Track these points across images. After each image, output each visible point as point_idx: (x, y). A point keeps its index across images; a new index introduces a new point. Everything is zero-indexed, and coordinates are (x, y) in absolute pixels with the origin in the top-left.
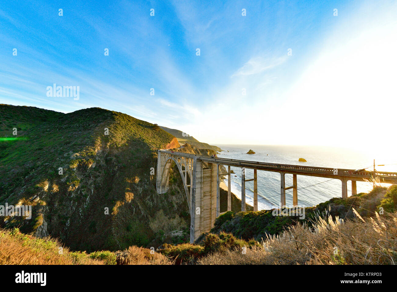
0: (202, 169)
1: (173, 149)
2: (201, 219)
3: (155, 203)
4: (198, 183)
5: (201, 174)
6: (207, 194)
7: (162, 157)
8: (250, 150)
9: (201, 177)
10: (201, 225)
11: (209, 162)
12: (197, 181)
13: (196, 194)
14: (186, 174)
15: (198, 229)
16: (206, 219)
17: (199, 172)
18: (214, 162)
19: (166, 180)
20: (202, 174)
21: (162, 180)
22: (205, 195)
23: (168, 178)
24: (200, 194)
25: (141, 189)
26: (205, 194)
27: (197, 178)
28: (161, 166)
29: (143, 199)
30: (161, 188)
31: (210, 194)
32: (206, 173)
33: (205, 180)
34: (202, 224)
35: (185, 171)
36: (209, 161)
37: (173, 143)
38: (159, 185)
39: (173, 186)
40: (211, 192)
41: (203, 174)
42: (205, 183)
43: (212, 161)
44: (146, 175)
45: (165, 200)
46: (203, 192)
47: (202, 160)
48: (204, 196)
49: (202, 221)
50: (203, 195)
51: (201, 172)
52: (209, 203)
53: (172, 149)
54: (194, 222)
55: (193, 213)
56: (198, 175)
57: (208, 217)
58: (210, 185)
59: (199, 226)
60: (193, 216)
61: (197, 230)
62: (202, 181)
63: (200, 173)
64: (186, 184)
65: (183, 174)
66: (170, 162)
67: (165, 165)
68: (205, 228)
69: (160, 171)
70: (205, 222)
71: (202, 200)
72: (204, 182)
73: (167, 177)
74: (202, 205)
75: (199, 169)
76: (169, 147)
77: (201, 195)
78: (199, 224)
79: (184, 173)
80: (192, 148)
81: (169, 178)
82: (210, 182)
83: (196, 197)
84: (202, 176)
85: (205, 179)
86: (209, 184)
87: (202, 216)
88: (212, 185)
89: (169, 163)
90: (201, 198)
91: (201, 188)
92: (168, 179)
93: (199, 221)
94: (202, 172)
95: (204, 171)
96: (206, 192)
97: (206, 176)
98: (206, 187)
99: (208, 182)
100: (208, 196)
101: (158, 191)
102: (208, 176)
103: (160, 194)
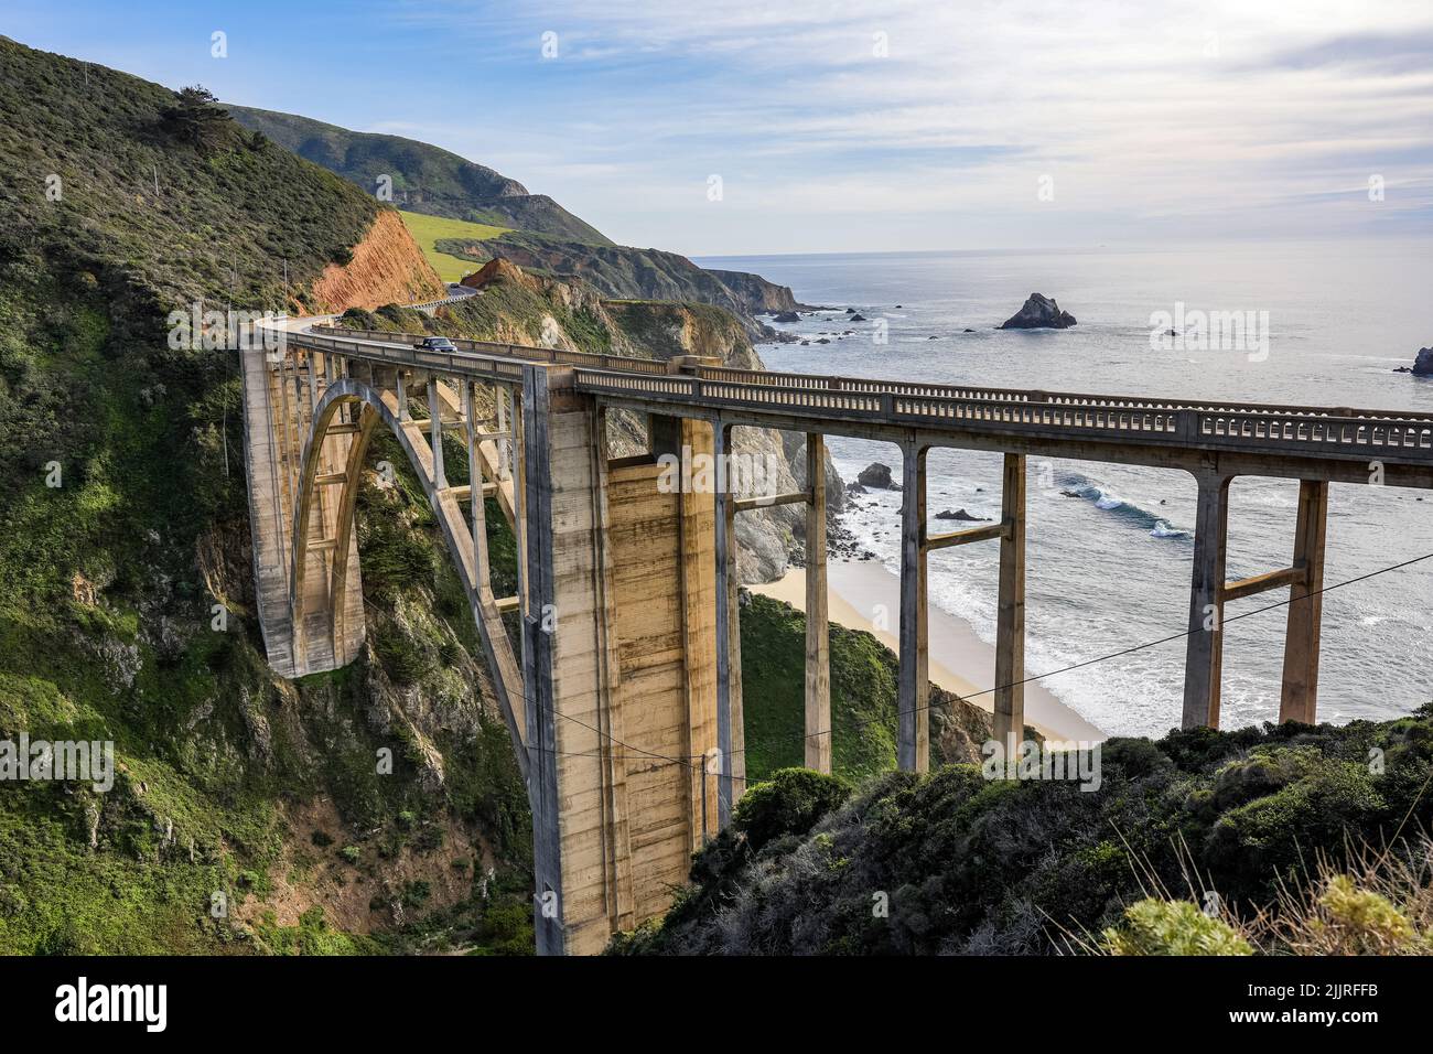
0: (603, 467)
1: (380, 311)
2: (612, 841)
3: (267, 745)
4: (573, 576)
5: (595, 506)
6: (646, 660)
7: (278, 383)
8: (1036, 299)
9: (595, 536)
10: (613, 879)
11: (651, 410)
12: (562, 565)
13: (561, 664)
14: (479, 511)
15: (595, 908)
16: (651, 835)
17: (574, 491)
18: (687, 406)
19: (340, 567)
20: (604, 502)
21: (297, 571)
22: (634, 662)
23: (353, 547)
24: (590, 661)
25: (134, 649)
26: (637, 654)
27: (562, 544)
28: (279, 458)
29: (161, 729)
30: (298, 632)
31: (673, 655)
32: (634, 500)
33: (627, 551)
34: (619, 875)
35: (478, 488)
36: (647, 403)
37: (370, 259)
38: (281, 612)
39: (401, 611)
40: (680, 637)
41: (613, 503)
42: (631, 573)
43: (674, 401)
44: (156, 536)
45: (347, 723)
46: (612, 643)
47: (593, 397)
48: (628, 674)
49: (618, 852)
50: (614, 667)
51: (593, 490)
52: (666, 716)
53: (370, 310)
54: (558, 866)
55: (549, 797)
56: (570, 520)
57: (661, 824)
58: (672, 590)
59: (596, 891)
60: (549, 823)
61: (579, 918)
62: (608, 562)
63: (583, 499)
64: (487, 596)
65: (459, 517)
66: (348, 420)
67: (313, 451)
68: (646, 899)
69: (275, 497)
70: (640, 856)
71: (614, 700)
72: (618, 567)
73: (340, 546)
74: (613, 743)
75: (568, 471)
76: (339, 297)
77: (601, 670)
78: (596, 873)
79: (466, 508)
80: (548, 294)
81: (362, 552)
82: (673, 563)
83: (562, 685)
84: (605, 523)
85: (632, 548)
86: (662, 581)
87: (617, 819)
88: (691, 587)
89: (343, 429)
90: (603, 691)
91: (600, 616)
92: (353, 560)
93: (597, 851)
94: (603, 493)
95: (621, 483)
96: (644, 642)
97: (635, 525)
98: (641, 605)
99: (650, 568)
100: (656, 670)
101: (276, 658)
102: (655, 523)
103: (293, 677)
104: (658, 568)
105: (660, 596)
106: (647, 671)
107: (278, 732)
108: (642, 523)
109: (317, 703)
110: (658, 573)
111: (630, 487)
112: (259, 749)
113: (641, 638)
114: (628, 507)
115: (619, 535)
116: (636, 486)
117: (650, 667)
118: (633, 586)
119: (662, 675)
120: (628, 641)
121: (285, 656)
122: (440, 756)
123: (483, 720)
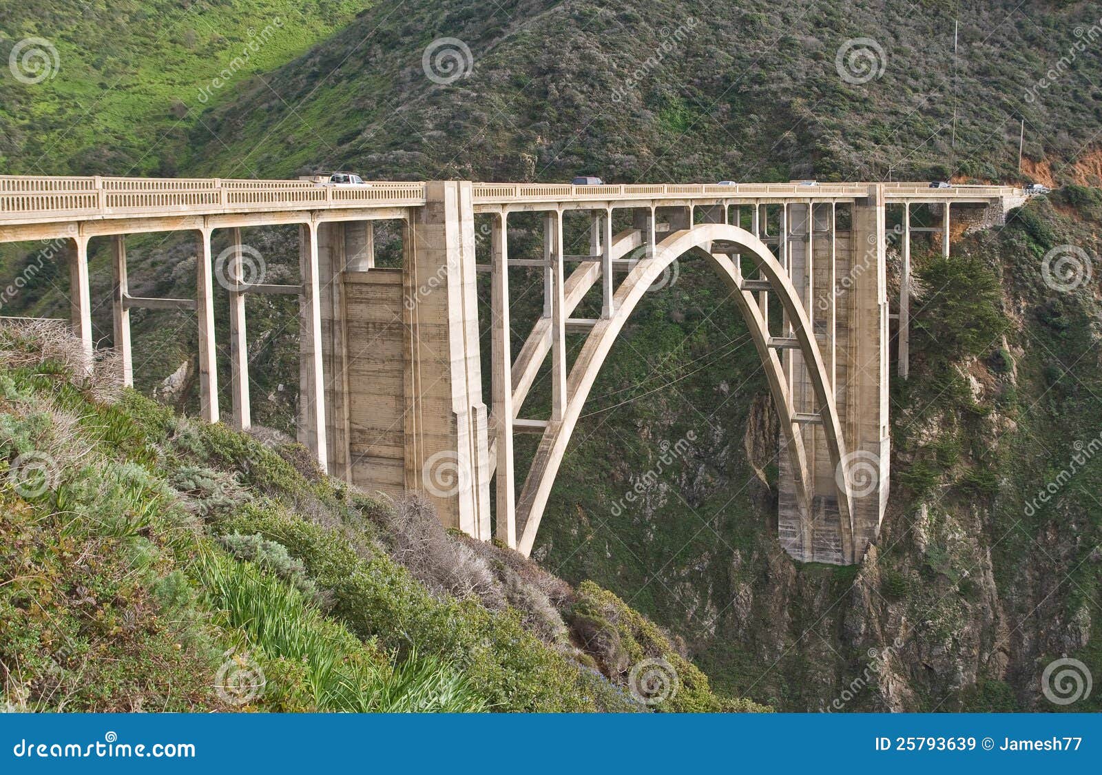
26: (369, 442)
31: (396, 452)
33: (360, 346)
40: (401, 437)
42: (364, 366)
58: (394, 391)
82: (397, 366)
85: (365, 344)
95: (357, 284)
96: (375, 433)
97: (368, 323)
98: (372, 398)
99: (380, 366)
100: (385, 462)
101: (785, 534)
102: (386, 327)
103: (798, 558)
104: (387, 368)
105: (389, 394)
106: (378, 460)
107: (758, 608)
108: (374, 323)
109: (807, 592)
110: (387, 372)
111: (364, 289)
112: (735, 617)
113: (373, 429)
114: (362, 306)
115: (355, 330)
116: (369, 290)
117: (377, 457)
118: (364, 379)
119: (390, 468)
120: (361, 427)
121: (794, 535)
122: (909, 692)
123: (982, 673)
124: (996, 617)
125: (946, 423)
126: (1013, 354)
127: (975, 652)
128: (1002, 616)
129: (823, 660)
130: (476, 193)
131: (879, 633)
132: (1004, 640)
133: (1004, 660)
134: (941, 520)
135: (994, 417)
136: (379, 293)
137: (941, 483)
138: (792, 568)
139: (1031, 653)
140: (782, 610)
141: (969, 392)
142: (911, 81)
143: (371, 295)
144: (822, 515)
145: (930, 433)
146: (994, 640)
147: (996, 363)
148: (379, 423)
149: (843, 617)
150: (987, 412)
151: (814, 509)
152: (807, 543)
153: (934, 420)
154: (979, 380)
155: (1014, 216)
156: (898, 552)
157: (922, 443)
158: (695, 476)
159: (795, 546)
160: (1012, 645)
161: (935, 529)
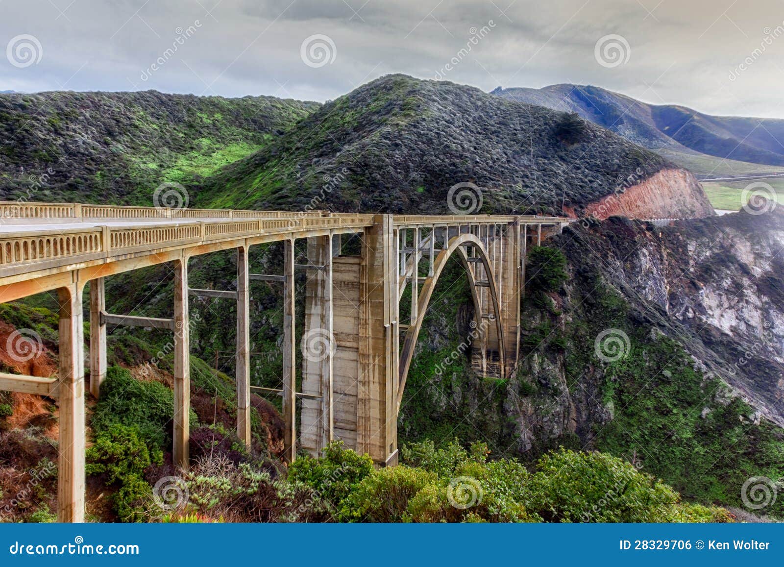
95: (336, 263)
100: (348, 349)
101: (475, 365)
103: (481, 376)
108: (344, 282)
111: (340, 265)
116: (342, 266)
118: (338, 309)
120: (336, 332)
121: (478, 366)
122: (533, 438)
123: (565, 429)
124: (570, 404)
125: (542, 318)
126: (569, 289)
127: (561, 420)
128: (572, 404)
129: (494, 422)
130: (395, 220)
131: (519, 410)
132: (574, 415)
133: (575, 424)
134: (543, 361)
135: (562, 316)
136: (348, 268)
137: (542, 345)
138: (478, 380)
139: (587, 421)
140: (474, 399)
141: (552, 305)
142: (515, 173)
143: (343, 269)
144: (491, 358)
145: (536, 322)
146: (569, 414)
147: (563, 293)
148: (346, 331)
149: (502, 402)
150: (559, 314)
151: (488, 355)
152: (485, 370)
153: (538, 317)
154: (555, 300)
155: (566, 230)
156: (525, 374)
157: (532, 327)
158: (434, 339)
159: (479, 371)
160: (578, 418)
161: (541, 364)
